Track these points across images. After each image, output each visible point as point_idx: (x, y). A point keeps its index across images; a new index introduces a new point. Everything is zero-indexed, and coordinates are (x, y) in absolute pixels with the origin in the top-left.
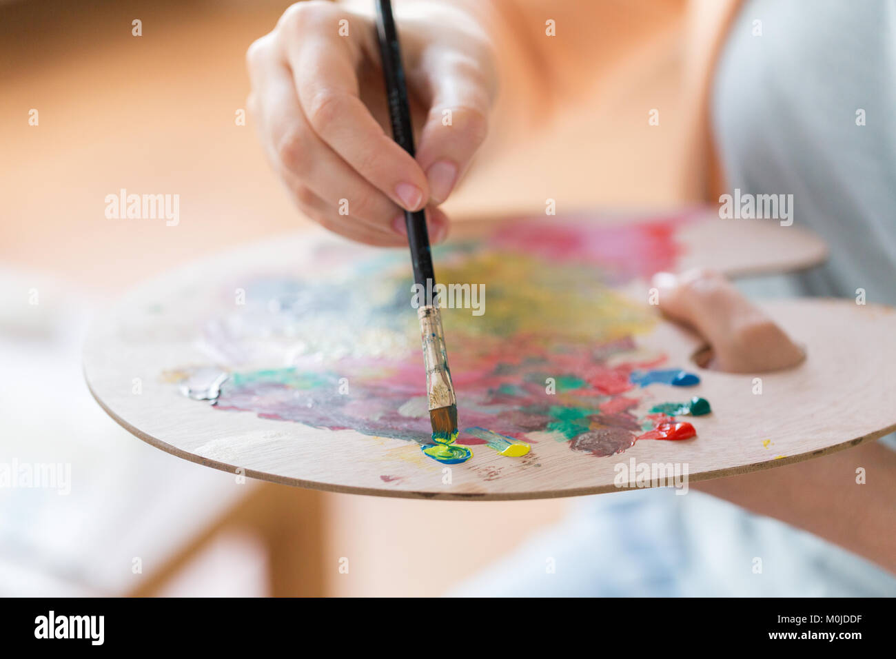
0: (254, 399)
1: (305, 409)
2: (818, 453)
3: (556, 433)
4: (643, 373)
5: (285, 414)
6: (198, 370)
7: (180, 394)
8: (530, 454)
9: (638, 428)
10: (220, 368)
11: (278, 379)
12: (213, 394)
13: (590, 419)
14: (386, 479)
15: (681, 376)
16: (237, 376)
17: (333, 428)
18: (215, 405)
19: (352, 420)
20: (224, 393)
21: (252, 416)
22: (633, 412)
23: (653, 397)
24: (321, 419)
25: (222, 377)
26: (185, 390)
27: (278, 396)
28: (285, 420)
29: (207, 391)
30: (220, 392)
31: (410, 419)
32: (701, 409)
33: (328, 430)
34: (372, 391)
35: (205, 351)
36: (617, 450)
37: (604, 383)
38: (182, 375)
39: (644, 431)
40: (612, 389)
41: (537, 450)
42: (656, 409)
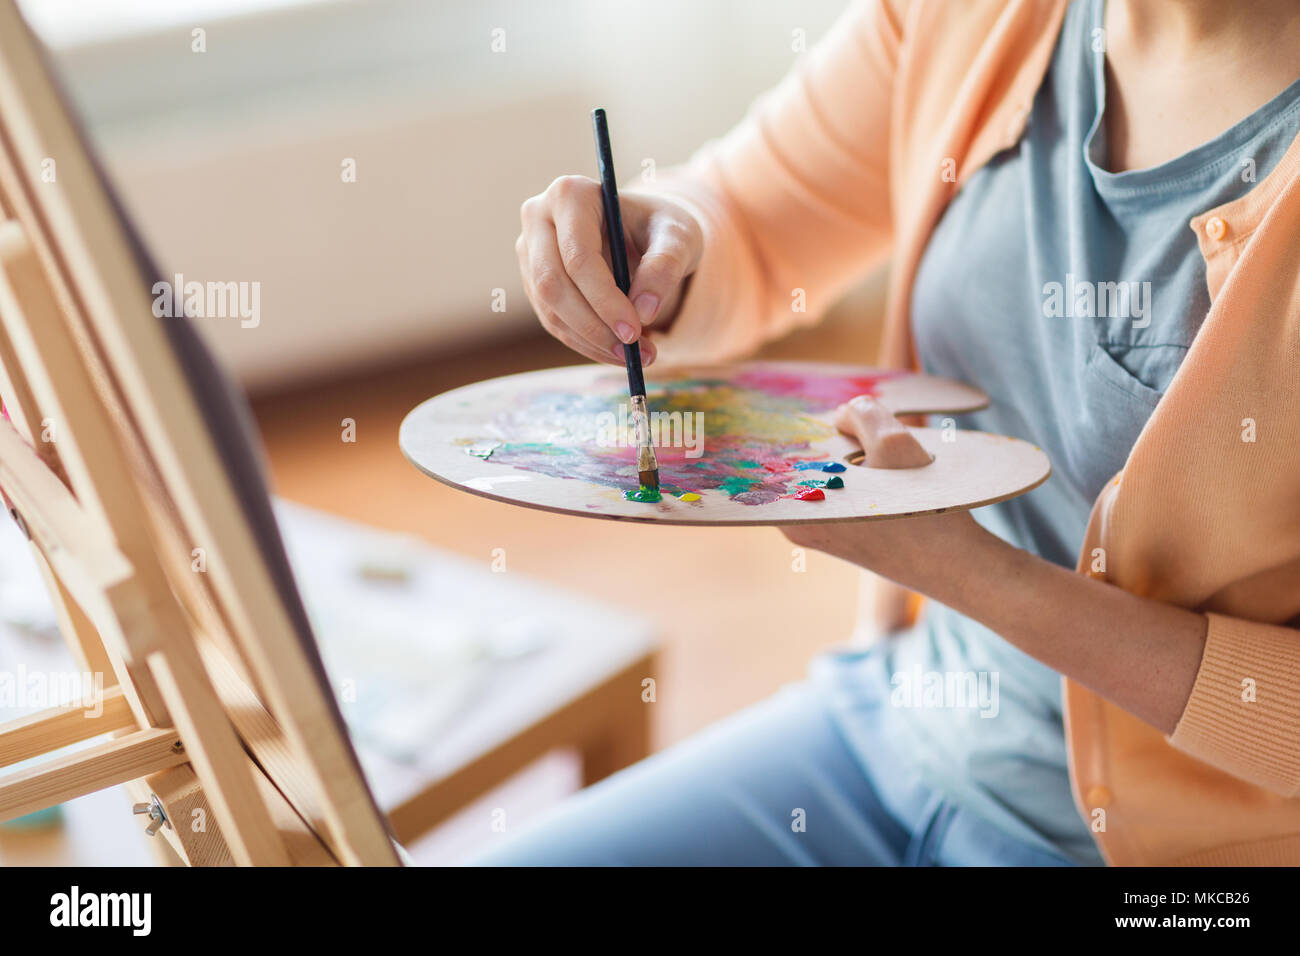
0: (515, 459)
1: (551, 466)
2: (910, 514)
3: (723, 491)
4: (807, 463)
5: (534, 468)
6: (481, 440)
7: (464, 452)
8: (699, 501)
9: (785, 492)
10: (497, 440)
11: (537, 449)
12: (488, 453)
13: (753, 485)
14: (589, 506)
15: (830, 465)
16: (508, 445)
17: (564, 478)
18: (487, 459)
19: (580, 474)
20: (495, 454)
21: (511, 467)
22: (786, 484)
23: (805, 476)
24: (559, 472)
25: (497, 445)
26: (468, 450)
27: (534, 458)
28: (532, 471)
29: (484, 452)
30: (492, 453)
31: (622, 476)
32: (836, 484)
33: (561, 479)
34: (601, 459)
35: (491, 430)
36: (762, 503)
37: (772, 467)
38: (469, 442)
39: (788, 494)
40: (777, 470)
41: (704, 498)
42: (803, 483)
